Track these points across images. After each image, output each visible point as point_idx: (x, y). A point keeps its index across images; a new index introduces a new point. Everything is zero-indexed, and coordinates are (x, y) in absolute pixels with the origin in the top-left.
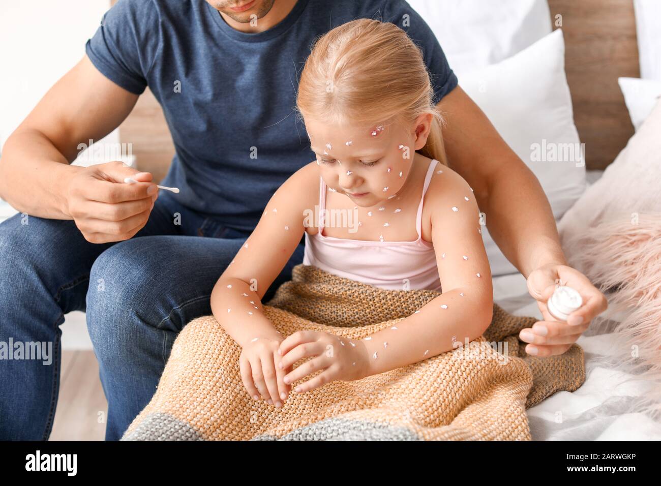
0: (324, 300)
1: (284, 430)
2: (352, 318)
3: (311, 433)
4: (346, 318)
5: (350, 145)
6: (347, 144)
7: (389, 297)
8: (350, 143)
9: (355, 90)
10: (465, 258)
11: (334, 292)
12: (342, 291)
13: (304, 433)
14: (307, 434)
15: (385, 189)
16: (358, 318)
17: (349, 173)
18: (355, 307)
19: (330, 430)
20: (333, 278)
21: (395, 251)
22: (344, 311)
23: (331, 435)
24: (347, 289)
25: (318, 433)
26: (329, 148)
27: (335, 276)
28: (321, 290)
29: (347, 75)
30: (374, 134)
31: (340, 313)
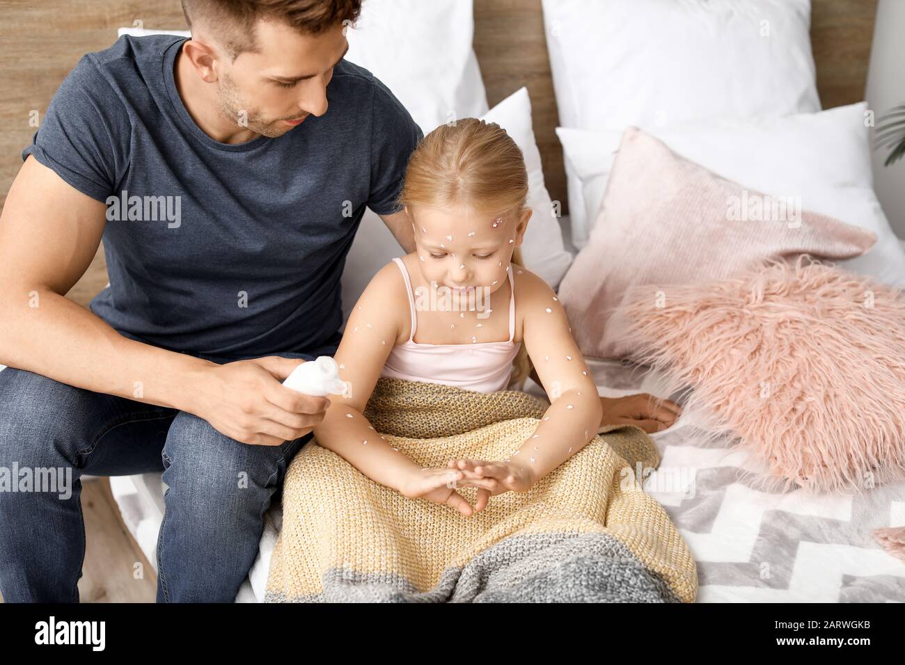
0: (411, 413)
1: (463, 560)
2: (446, 427)
3: (493, 555)
4: (439, 428)
5: (472, 236)
6: (470, 235)
7: (484, 401)
8: (473, 233)
9: (481, 181)
10: (570, 358)
11: (429, 402)
12: (438, 400)
13: (486, 556)
14: (490, 557)
15: (495, 283)
16: (452, 426)
17: (463, 266)
18: (449, 415)
19: (513, 548)
20: (418, 385)
21: (489, 352)
22: (437, 421)
23: (515, 553)
24: (442, 398)
25: (501, 553)
26: (449, 240)
27: (419, 382)
28: (413, 403)
29: (471, 168)
30: (495, 225)
31: (432, 423)
